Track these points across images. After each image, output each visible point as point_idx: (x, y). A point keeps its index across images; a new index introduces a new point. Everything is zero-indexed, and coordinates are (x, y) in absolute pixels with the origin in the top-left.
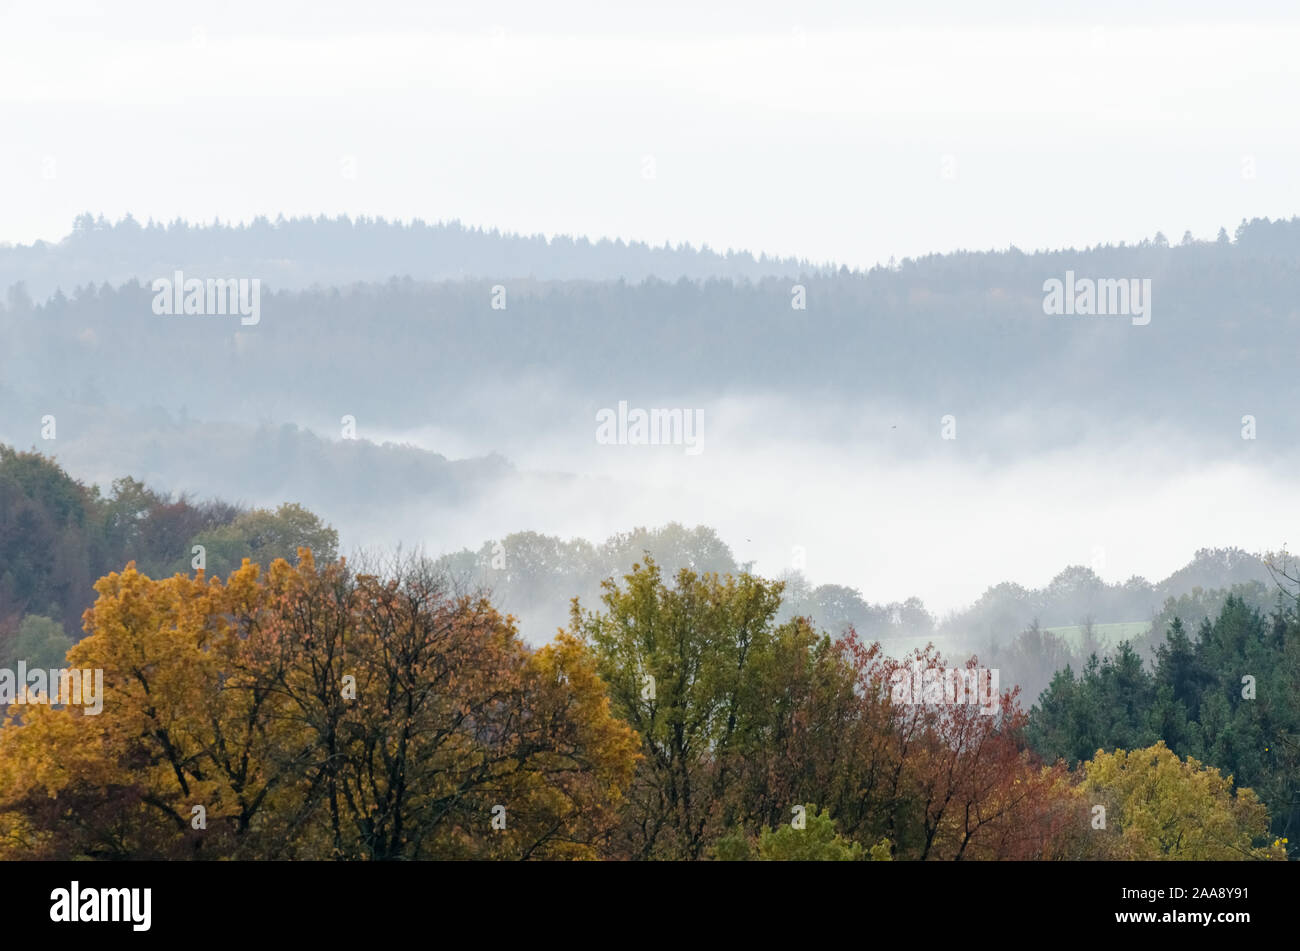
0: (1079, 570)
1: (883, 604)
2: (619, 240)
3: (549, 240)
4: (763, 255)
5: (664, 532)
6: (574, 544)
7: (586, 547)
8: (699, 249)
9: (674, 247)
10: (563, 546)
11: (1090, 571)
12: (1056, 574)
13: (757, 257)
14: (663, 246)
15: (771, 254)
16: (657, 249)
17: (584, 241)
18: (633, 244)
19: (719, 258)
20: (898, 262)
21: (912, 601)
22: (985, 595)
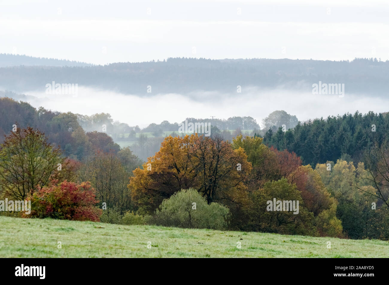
0: (166, 121)
1: (132, 126)
2: (53, 59)
3: (41, 58)
4: (78, 62)
5: (101, 114)
6: (85, 116)
7: (87, 116)
8: (67, 60)
9: (63, 60)
10: (83, 116)
11: (168, 121)
12: (162, 122)
13: (77, 62)
14: (61, 59)
15: (80, 61)
16: (60, 60)
17: (47, 59)
18: (56, 59)
19: (71, 62)
20: (108, 64)
21: (137, 126)
22: (149, 125)
